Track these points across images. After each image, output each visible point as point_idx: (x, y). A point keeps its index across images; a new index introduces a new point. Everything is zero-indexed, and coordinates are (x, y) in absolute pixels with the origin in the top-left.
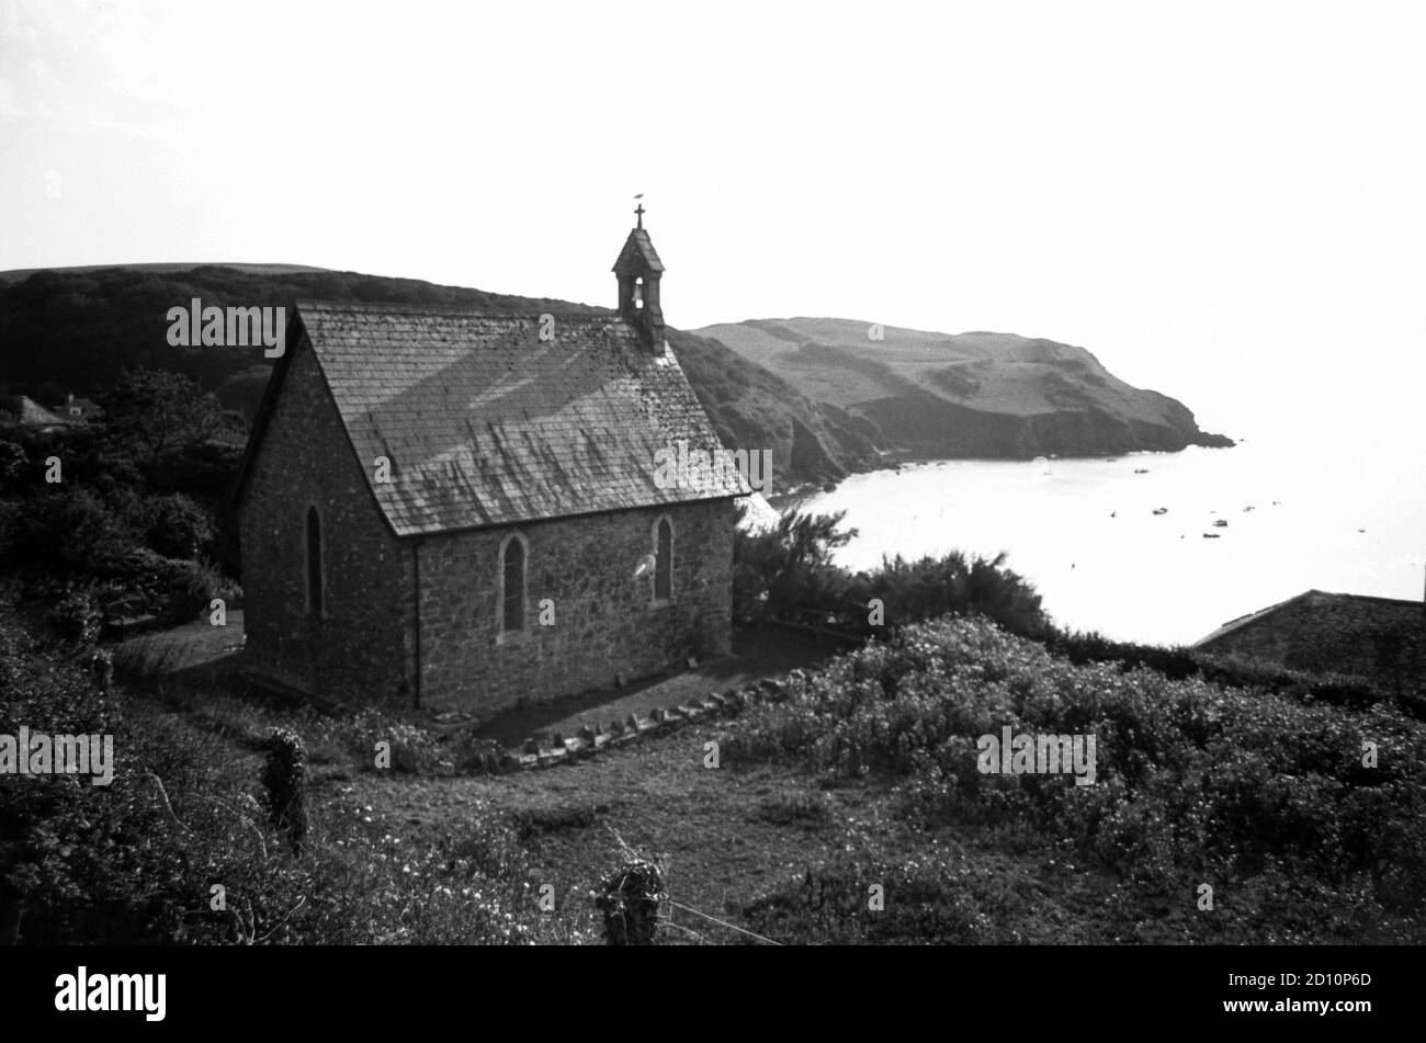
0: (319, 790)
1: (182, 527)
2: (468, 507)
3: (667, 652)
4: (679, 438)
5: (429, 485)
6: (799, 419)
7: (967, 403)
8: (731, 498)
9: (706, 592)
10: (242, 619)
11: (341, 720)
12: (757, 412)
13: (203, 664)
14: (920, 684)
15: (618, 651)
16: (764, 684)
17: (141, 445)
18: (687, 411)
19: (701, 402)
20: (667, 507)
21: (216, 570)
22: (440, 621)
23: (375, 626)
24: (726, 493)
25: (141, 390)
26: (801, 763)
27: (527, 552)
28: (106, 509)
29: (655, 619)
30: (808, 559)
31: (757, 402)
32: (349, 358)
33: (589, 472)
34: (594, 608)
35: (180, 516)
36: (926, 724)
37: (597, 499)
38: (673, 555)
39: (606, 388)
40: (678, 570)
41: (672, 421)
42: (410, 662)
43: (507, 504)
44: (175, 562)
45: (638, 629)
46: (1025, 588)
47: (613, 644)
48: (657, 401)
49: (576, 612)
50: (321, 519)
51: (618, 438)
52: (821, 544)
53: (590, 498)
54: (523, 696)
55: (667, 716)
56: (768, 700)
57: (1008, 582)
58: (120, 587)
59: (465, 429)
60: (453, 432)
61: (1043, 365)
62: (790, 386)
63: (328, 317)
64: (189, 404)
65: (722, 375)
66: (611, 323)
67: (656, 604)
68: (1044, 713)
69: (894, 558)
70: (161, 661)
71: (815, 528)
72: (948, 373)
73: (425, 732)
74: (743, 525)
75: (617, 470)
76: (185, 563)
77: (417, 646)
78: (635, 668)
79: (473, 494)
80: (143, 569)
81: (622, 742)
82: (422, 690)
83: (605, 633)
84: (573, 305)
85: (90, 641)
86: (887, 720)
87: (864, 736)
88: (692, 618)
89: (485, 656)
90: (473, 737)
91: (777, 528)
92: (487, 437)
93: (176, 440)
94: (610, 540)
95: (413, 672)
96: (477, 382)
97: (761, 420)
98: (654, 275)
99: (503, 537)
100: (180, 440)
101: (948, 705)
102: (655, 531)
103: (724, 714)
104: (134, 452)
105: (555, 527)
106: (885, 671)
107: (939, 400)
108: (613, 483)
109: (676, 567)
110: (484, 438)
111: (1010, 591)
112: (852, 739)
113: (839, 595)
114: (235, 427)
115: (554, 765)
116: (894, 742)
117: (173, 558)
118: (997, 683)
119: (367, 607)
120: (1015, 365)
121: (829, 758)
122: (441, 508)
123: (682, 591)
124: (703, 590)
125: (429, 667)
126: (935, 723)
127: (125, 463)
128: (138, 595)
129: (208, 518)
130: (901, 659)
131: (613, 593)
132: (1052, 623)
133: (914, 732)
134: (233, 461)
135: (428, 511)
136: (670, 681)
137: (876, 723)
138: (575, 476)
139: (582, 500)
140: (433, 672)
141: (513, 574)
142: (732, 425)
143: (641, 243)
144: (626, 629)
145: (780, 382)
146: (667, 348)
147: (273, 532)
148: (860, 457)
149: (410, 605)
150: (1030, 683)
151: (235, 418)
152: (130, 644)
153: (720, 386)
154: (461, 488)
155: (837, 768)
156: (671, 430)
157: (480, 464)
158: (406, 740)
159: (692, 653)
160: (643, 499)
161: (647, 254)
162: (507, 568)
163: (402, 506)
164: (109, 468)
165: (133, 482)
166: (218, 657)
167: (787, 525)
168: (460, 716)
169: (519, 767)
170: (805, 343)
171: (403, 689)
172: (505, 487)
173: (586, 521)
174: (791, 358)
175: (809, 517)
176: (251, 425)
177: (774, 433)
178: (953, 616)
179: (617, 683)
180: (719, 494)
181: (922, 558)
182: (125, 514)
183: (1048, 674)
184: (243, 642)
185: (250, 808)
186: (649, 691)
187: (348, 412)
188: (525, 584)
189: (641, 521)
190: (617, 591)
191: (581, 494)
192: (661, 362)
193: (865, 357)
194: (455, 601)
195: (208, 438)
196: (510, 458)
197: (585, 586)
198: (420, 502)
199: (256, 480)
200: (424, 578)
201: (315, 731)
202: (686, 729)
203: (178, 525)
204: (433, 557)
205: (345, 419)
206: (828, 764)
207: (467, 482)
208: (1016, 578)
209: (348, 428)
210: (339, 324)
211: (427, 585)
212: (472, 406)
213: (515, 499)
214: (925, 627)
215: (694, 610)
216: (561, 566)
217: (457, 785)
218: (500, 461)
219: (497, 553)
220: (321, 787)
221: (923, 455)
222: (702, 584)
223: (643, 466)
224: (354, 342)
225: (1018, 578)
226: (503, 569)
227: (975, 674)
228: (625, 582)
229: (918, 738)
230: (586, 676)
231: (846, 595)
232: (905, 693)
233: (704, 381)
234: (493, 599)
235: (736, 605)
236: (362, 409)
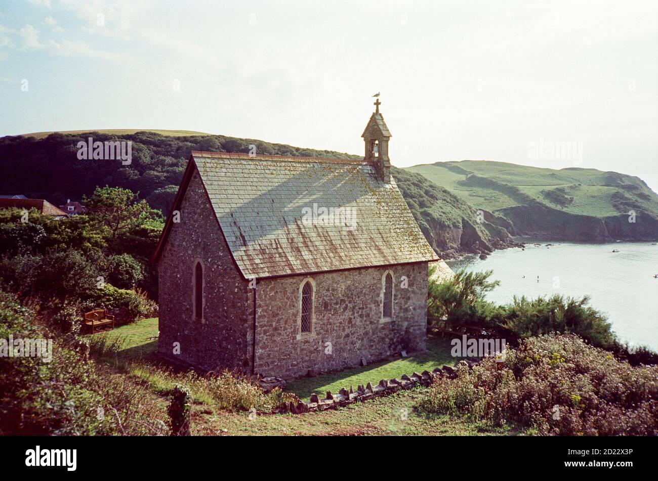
0: (196, 419)
1: (127, 272)
2: (283, 264)
3: (390, 347)
4: (398, 228)
5: (263, 252)
6: (466, 218)
7: (565, 210)
8: (426, 262)
9: (412, 314)
10: (158, 323)
11: (210, 380)
12: (442, 214)
13: (135, 347)
14: (536, 373)
15: (363, 345)
16: (445, 368)
17: (106, 228)
18: (402, 213)
19: (410, 209)
20: (391, 266)
21: (144, 295)
22: (266, 326)
23: (231, 328)
24: (424, 259)
25: (107, 198)
26: (466, 416)
27: (314, 289)
28: (87, 261)
29: (383, 328)
30: (470, 297)
31: (442, 208)
32: (221, 183)
33: (348, 246)
34: (350, 321)
35: (126, 266)
36: (540, 396)
37: (352, 261)
38: (393, 294)
39: (358, 200)
40: (397, 301)
41: (394, 219)
42: (250, 348)
43: (304, 263)
44: (123, 291)
45: (374, 334)
46: (600, 319)
47: (360, 342)
48: (386, 208)
49: (341, 323)
50: (203, 270)
51: (364, 228)
52: (478, 289)
53: (349, 260)
54: (310, 369)
55: (389, 385)
56: (447, 377)
57: (590, 315)
58: (93, 304)
59: (283, 222)
60: (275, 223)
61: (613, 188)
62: (461, 199)
63: (209, 161)
64: (132, 206)
65: (422, 193)
66: (361, 165)
67: (383, 320)
68: (612, 394)
69: (520, 299)
70: (113, 345)
71: (474, 280)
72: (553, 192)
73: (256, 388)
74: (433, 277)
75: (363, 245)
76: (129, 291)
77: (254, 339)
78: (371, 355)
79: (286, 257)
80: (105, 295)
81: (363, 398)
82: (255, 364)
83: (356, 335)
84: (341, 154)
85: (75, 333)
86: (517, 393)
87: (503, 402)
88: (404, 328)
89: (290, 346)
90: (282, 391)
91: (452, 279)
92: (294, 226)
93: (125, 226)
94: (359, 284)
95: (251, 354)
96: (289, 197)
97: (444, 218)
98: (385, 139)
99: (301, 281)
100: (127, 225)
101: (553, 386)
102: (384, 279)
103: (422, 384)
104: (102, 231)
105: (330, 276)
106: (515, 364)
107: (547, 207)
108: (361, 253)
109: (395, 300)
110: (292, 227)
111: (591, 321)
112: (496, 403)
113: (488, 319)
114: (157, 219)
115: (326, 409)
116: (521, 406)
117: (122, 289)
118: (583, 374)
119: (226, 317)
120: (594, 188)
121: (482, 414)
122: (269, 264)
123: (399, 313)
124: (410, 313)
125: (259, 352)
126: (545, 397)
127: (97, 237)
128: (102, 308)
129: (141, 268)
130: (525, 358)
131: (360, 313)
132: (617, 340)
133: (533, 402)
134: (156, 237)
135: (262, 266)
136: (390, 364)
137: (510, 394)
138: (341, 248)
139: (345, 261)
140: (261, 354)
141: (307, 301)
142: (427, 221)
143: (378, 121)
144: (366, 334)
145: (455, 197)
146: (392, 179)
147: (177, 275)
148: (501, 241)
149: (250, 317)
150: (604, 376)
151: (157, 214)
152: (96, 336)
153: (422, 199)
154: (280, 254)
155: (487, 419)
156: (393, 224)
157: (290, 241)
158: (246, 392)
159: (404, 348)
160: (378, 261)
161: (381, 127)
162: (303, 298)
163: (247, 262)
164: (89, 240)
165: (101, 247)
166: (143, 343)
167: (458, 278)
168: (276, 379)
169: (307, 410)
170: (469, 176)
171: (246, 363)
172: (303, 253)
173: (346, 273)
174: (461, 184)
175: (471, 274)
176: (165, 218)
177: (451, 226)
178: (556, 334)
179: (361, 364)
180: (420, 260)
181: (537, 299)
182: (97, 265)
183: (616, 371)
184: (158, 336)
185: (161, 428)
186: (379, 369)
187: (219, 212)
188: (313, 307)
189: (376, 273)
190: (362, 312)
191: (344, 258)
192: (388, 186)
193: (504, 183)
194: (275, 315)
195: (142, 224)
196: (306, 238)
197: (345, 309)
198: (258, 261)
199: (168, 248)
200: (258, 302)
201: (196, 386)
202: (400, 392)
203: (125, 271)
204: (263, 291)
205: (218, 215)
206: (482, 417)
207: (283, 250)
208: (594, 313)
209: (219, 221)
210: (215, 165)
211: (260, 306)
212: (286, 209)
213: (308, 260)
214: (539, 339)
215: (405, 324)
216: (333, 297)
217: (273, 418)
218: (301, 240)
219: (298, 289)
220: (198, 418)
221: (538, 239)
222: (410, 309)
223: (377, 243)
224: (223, 174)
225: (596, 313)
226: (301, 298)
227: (569, 369)
228: (366, 307)
229: (535, 404)
230: (345, 359)
231: (492, 319)
232: (528, 378)
233: (412, 197)
234: (295, 315)
235: (429, 323)
236: (227, 210)
